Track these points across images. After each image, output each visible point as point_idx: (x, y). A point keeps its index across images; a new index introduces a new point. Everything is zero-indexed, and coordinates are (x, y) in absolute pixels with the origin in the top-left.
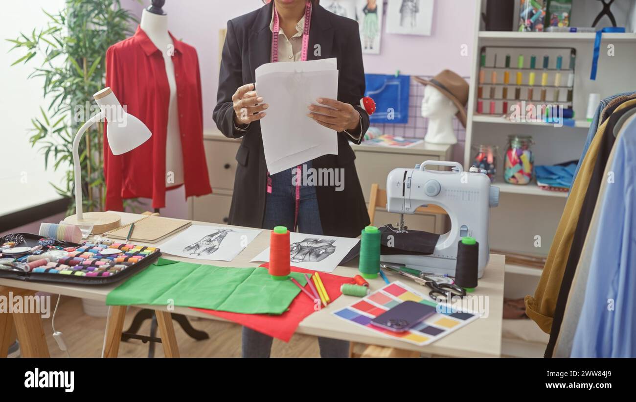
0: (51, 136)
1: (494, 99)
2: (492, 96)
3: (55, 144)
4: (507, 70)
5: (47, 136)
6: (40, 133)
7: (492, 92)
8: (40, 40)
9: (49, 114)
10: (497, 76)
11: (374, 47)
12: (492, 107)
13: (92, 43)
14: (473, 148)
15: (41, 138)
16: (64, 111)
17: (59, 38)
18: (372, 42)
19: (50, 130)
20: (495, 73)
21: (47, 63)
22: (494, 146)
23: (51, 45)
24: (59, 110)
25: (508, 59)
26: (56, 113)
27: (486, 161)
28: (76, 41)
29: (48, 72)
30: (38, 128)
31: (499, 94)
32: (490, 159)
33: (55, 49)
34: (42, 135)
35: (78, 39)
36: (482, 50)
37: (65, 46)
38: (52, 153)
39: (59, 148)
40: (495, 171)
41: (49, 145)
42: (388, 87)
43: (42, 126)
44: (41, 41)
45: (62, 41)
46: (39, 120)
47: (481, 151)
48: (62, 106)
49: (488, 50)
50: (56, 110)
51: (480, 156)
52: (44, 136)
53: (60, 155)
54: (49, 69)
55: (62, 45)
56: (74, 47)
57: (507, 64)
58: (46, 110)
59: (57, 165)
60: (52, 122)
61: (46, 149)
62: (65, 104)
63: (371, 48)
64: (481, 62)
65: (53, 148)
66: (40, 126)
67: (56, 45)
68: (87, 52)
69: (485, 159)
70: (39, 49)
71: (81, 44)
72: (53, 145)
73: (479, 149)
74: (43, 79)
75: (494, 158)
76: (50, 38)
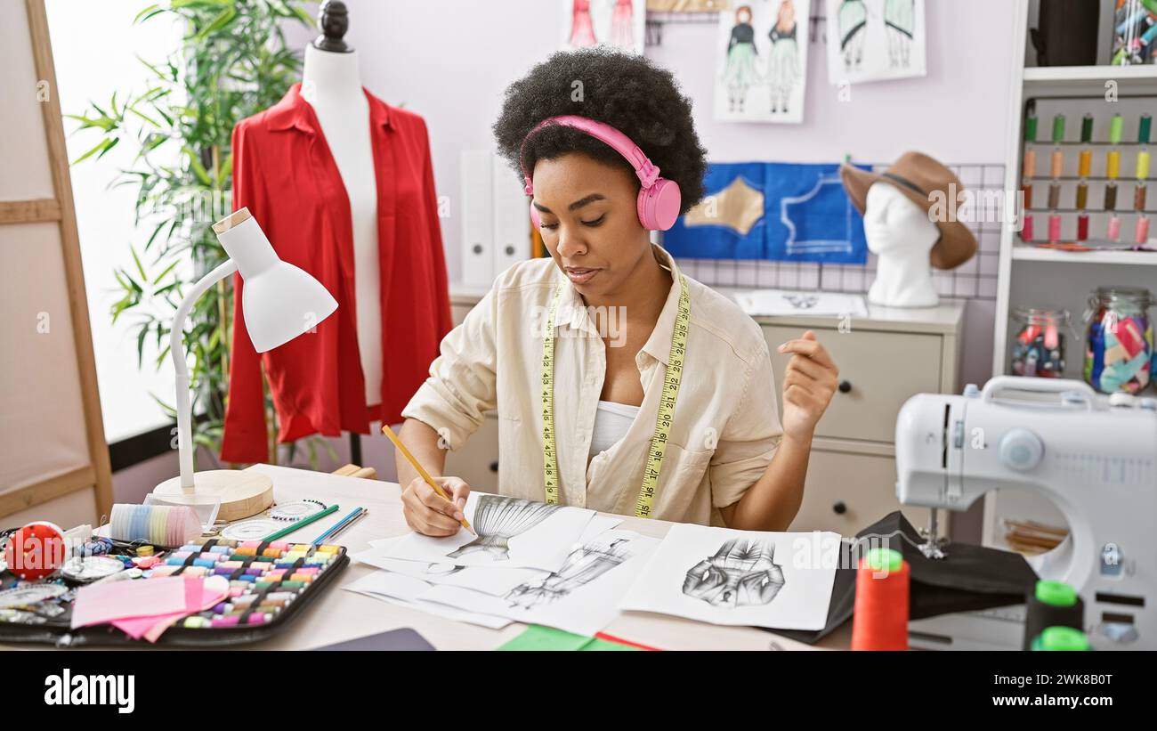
0: (150, 302)
1: (1057, 210)
2: (1053, 203)
3: (158, 317)
4: (1085, 147)
5: (142, 302)
6: (128, 297)
7: (1054, 195)
8: (127, 111)
9: (147, 259)
10: (1063, 160)
11: (790, 107)
12: (1053, 226)
13: (229, 116)
14: (1013, 316)
15: (129, 306)
16: (178, 252)
17: (166, 111)
18: (786, 99)
19: (148, 289)
20: (1059, 155)
21: (142, 159)
22: (1061, 312)
23: (148, 123)
24: (168, 249)
25: (1087, 124)
26: (162, 255)
27: (1043, 342)
28: (197, 114)
29: (145, 176)
30: (125, 287)
31: (1068, 198)
32: (1051, 339)
33: (158, 130)
34: (133, 300)
35: (203, 110)
36: (1029, 105)
37: (176, 123)
38: (151, 336)
39: (165, 326)
40: (1063, 364)
41: (147, 319)
42: (826, 189)
43: (133, 283)
44: (128, 115)
45: (171, 115)
46: (127, 271)
47: (1031, 322)
48: (173, 241)
49: (1040, 105)
50: (163, 250)
51: (1030, 331)
52: (137, 303)
53: (166, 339)
54: (147, 170)
55: (170, 122)
56: (195, 127)
57: (1086, 136)
58: (140, 250)
59: (161, 359)
60: (152, 274)
61: (141, 328)
62: (179, 236)
63: (785, 111)
64: (1028, 131)
65: (153, 326)
66: (129, 284)
67: (158, 122)
68: (219, 135)
69: (1039, 339)
70: (126, 132)
71: (210, 119)
72: (153, 318)
73: (1027, 319)
74: (135, 191)
75: (1061, 338)
76: (148, 109)
